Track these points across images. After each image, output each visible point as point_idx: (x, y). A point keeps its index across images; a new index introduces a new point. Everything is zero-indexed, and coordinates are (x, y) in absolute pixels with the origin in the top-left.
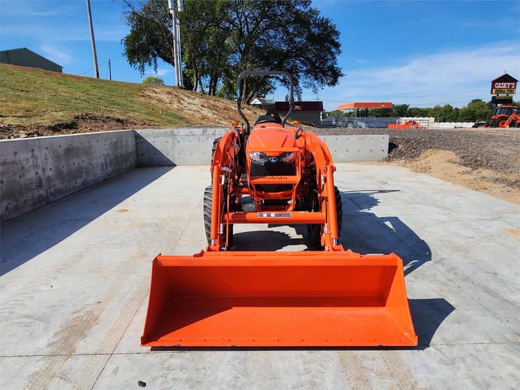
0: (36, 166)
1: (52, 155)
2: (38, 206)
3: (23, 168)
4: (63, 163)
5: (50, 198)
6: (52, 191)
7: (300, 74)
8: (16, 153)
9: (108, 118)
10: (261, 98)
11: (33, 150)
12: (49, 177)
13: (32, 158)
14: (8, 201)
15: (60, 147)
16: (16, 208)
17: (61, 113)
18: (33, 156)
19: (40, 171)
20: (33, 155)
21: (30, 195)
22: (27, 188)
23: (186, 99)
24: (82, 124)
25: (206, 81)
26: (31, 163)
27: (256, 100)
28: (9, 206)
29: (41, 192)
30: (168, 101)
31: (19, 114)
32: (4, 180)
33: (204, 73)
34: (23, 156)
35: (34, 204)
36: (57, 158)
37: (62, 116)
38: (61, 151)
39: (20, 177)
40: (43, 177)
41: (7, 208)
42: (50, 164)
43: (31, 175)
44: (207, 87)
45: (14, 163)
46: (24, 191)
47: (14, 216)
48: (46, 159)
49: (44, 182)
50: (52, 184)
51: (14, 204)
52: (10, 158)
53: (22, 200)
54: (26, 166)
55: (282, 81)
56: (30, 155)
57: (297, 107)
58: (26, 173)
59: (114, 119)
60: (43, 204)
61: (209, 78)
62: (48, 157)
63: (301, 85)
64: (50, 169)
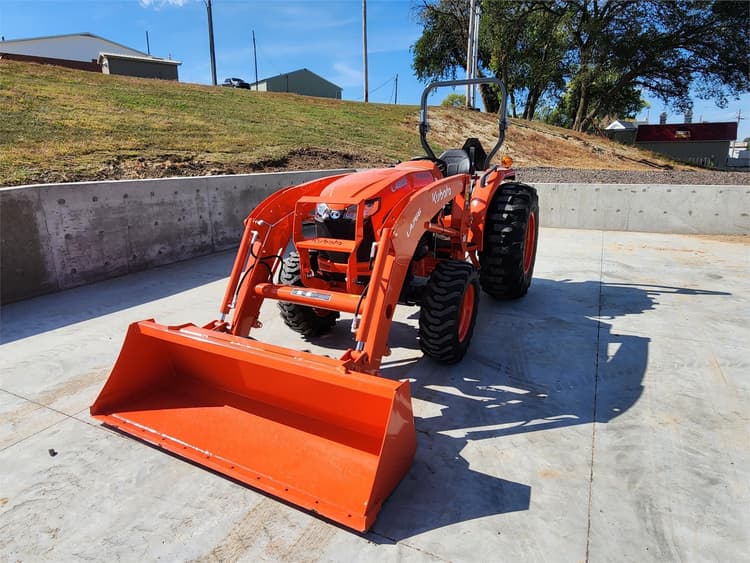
0: (201, 209)
1: (223, 196)
2: (199, 254)
3: (183, 210)
4: (238, 207)
5: (216, 246)
6: (220, 239)
7: (693, 75)
8: (176, 193)
9: (333, 153)
10: (627, 120)
11: (198, 191)
12: (216, 223)
13: (197, 199)
14: (163, 245)
15: (235, 188)
16: (171, 254)
17: (277, 148)
18: (198, 198)
19: (206, 216)
20: (198, 195)
21: (190, 240)
22: (187, 233)
23: (472, 125)
24: (295, 161)
25: (522, 96)
26: (194, 205)
27: (616, 122)
28: (162, 251)
29: (206, 239)
30: (443, 128)
31: (227, 150)
32: (159, 222)
33: (519, 83)
34: (183, 197)
35: (195, 251)
36: (230, 200)
37: (274, 152)
38: (237, 193)
39: (180, 220)
40: (209, 222)
41: (160, 253)
42: (220, 206)
43: (194, 218)
44: (522, 106)
45: (172, 204)
46: (182, 236)
47: (169, 261)
48: (215, 201)
49: (209, 228)
50: (221, 231)
51: (169, 249)
52: (168, 198)
53: (179, 246)
54: (188, 208)
55: (654, 89)
56: (194, 195)
57: (679, 133)
58: (187, 216)
59: (340, 155)
60: (205, 252)
61: (527, 91)
62: (219, 199)
63: (692, 94)
64: (220, 214)
